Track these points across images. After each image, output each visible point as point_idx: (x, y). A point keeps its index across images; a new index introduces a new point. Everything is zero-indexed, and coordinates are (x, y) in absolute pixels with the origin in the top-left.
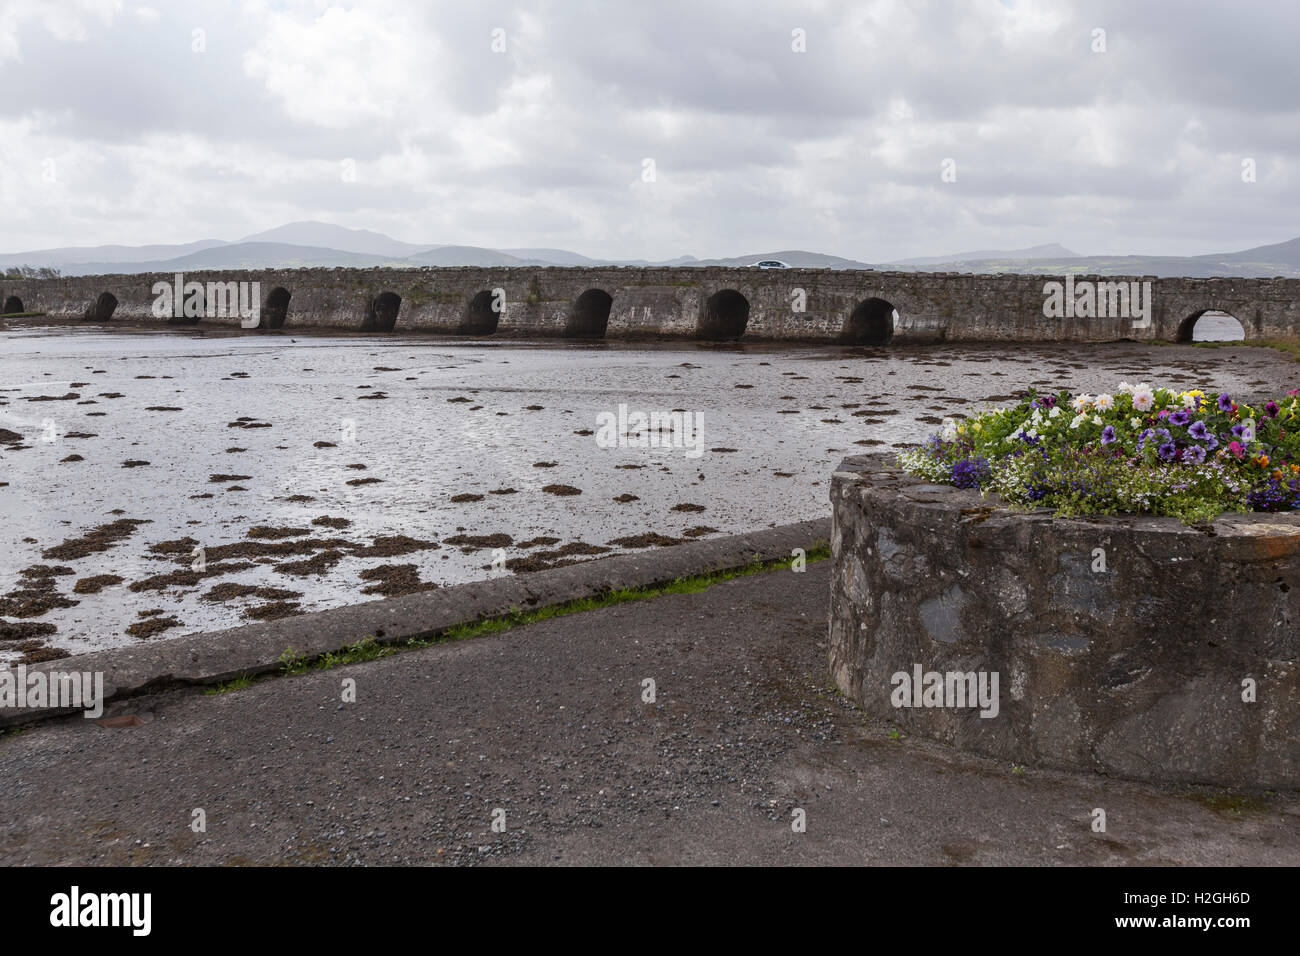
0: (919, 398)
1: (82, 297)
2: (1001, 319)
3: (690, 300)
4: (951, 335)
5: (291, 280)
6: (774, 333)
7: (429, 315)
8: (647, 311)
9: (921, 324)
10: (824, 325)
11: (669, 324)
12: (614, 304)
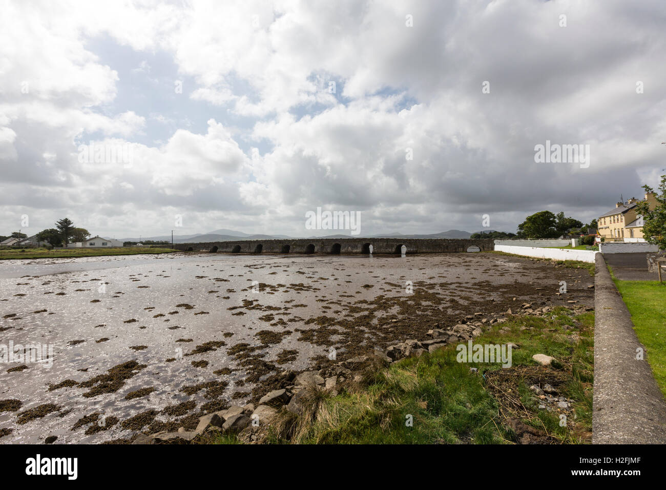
0: (403, 277)
1: (209, 247)
2: (429, 248)
3: (359, 245)
4: (418, 252)
5: (263, 242)
6: (379, 252)
7: (298, 250)
8: (350, 248)
9: (412, 250)
10: (390, 250)
11: (355, 251)
12: (342, 247)
